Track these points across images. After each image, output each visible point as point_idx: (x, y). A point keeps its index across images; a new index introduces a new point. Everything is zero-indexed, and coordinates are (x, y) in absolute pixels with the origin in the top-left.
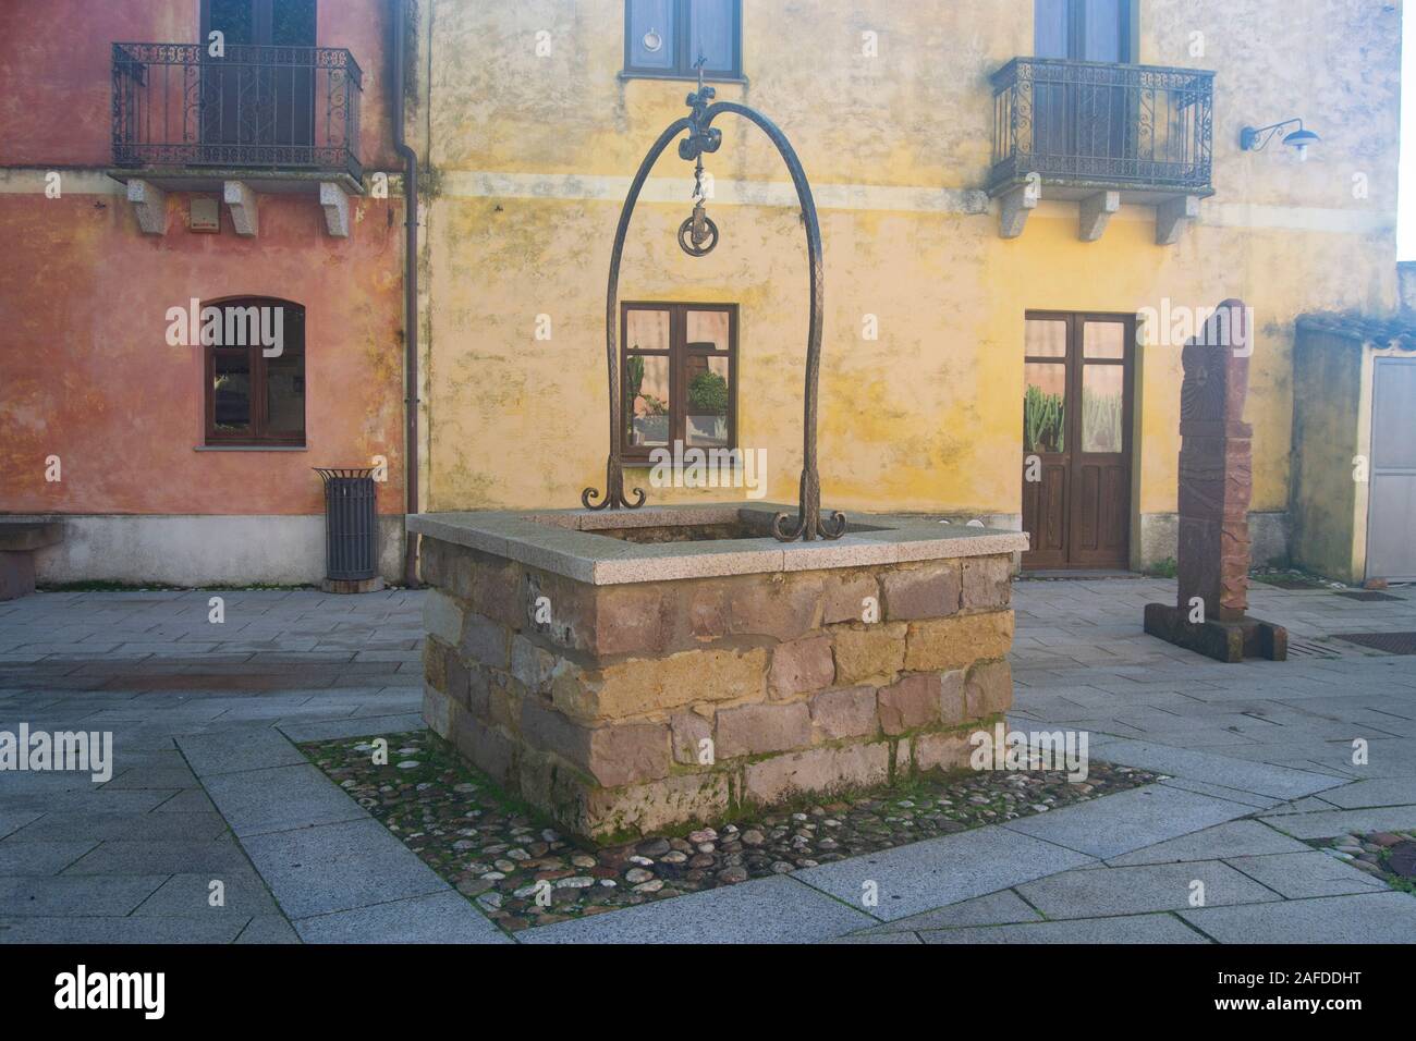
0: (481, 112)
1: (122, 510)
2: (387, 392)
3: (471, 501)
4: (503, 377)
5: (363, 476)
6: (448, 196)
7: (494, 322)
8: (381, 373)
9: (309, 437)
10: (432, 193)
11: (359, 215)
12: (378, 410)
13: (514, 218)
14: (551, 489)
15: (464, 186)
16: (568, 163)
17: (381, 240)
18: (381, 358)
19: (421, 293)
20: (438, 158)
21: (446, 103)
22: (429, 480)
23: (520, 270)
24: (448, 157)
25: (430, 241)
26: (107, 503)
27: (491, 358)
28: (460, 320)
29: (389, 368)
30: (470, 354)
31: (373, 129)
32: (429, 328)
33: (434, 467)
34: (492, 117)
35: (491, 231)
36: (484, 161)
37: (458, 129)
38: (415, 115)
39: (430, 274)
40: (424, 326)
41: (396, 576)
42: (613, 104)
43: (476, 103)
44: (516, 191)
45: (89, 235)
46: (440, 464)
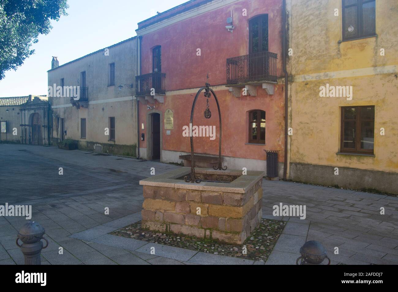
0: (303, 59)
1: (233, 156)
2: (282, 132)
3: (300, 160)
4: (308, 128)
5: (276, 152)
6: (295, 82)
7: (306, 114)
8: (281, 127)
9: (266, 142)
10: (292, 81)
11: (276, 89)
12: (280, 136)
13: (311, 86)
14: (319, 159)
15: (299, 79)
16: (325, 69)
17: (280, 94)
18: (280, 123)
19: (289, 107)
20: (293, 73)
21: (295, 58)
22: (290, 154)
23: (313, 99)
24: (296, 72)
25: (292, 94)
26: (230, 155)
27: (305, 123)
28: (298, 113)
29: (282, 126)
30: (300, 122)
31: (280, 67)
32: (291, 116)
33: (292, 151)
34: (306, 60)
35: (306, 90)
36: (304, 72)
37: (298, 64)
38: (289, 62)
39: (291, 102)
40: (290, 115)
41: (282, 177)
42: (337, 51)
43: (302, 57)
44: (311, 79)
45: (228, 98)
46: (293, 150)
